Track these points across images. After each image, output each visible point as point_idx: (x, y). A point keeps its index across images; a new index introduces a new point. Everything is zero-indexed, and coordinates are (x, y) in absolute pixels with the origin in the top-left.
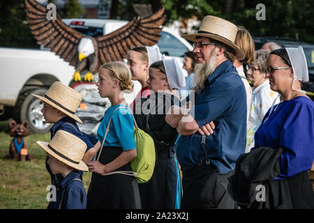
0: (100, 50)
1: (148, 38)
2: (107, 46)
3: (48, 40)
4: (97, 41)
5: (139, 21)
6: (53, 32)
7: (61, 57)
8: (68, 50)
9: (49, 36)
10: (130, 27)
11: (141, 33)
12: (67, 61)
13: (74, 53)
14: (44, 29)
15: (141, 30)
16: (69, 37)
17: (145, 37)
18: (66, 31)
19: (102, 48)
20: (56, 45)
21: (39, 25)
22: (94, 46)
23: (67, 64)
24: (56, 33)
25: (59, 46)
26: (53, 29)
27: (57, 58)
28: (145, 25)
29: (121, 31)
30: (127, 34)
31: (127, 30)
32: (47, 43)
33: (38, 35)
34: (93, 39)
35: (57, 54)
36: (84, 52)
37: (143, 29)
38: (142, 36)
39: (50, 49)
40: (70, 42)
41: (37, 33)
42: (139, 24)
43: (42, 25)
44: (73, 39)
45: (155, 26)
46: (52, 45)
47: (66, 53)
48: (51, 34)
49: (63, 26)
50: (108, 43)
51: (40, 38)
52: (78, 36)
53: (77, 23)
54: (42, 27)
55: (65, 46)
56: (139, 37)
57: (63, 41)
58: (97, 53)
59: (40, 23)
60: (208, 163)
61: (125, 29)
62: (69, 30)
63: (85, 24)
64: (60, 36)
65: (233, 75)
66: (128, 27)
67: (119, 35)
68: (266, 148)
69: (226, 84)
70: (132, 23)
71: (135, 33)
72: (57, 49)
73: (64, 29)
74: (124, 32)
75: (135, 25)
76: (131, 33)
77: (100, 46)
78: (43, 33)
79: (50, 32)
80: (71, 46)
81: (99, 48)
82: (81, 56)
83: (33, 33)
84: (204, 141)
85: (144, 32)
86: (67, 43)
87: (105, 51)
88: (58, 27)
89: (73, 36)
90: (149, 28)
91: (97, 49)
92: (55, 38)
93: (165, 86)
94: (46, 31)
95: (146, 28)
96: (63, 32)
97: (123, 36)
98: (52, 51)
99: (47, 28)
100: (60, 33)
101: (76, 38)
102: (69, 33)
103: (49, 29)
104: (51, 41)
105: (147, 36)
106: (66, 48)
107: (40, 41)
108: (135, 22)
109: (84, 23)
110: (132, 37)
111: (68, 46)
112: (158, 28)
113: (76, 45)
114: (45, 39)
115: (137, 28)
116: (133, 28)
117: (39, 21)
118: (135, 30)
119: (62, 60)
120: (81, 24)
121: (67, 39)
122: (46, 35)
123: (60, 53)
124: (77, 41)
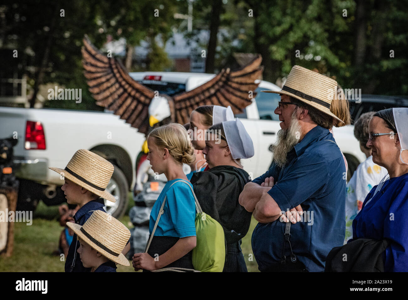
0: (178, 113)
1: (240, 97)
2: (186, 108)
3: (110, 100)
4: (174, 101)
5: (229, 75)
6: (117, 89)
7: (127, 122)
8: (136, 113)
9: (111, 94)
10: (217, 83)
11: (231, 90)
12: (135, 127)
13: (143, 116)
14: (105, 86)
15: (230, 86)
16: (138, 95)
17: (236, 96)
18: (134, 88)
19: (180, 110)
20: (120, 106)
21: (99, 81)
22: (170, 107)
23: (134, 130)
24: (121, 90)
25: (124, 107)
26: (117, 86)
27: (122, 122)
28: (236, 80)
29: (204, 88)
30: (213, 91)
31: (213, 86)
32: (109, 103)
33: (98, 94)
34: (169, 98)
35: (122, 117)
36: (157, 115)
37: (234, 85)
38: (233, 94)
39: (112, 111)
40: (139, 102)
41: (96, 90)
42: (228, 79)
43: (103, 79)
44: (142, 99)
45: (249, 81)
46: (115, 106)
47: (134, 117)
48: (115, 92)
49: (130, 81)
50: (188, 104)
51: (100, 97)
52: (149, 95)
53: (152, 78)
54: (103, 83)
55: (133, 107)
56: (228, 96)
57: (129, 101)
58: (173, 116)
59: (100, 77)
60: (294, 260)
61: (209, 85)
62: (138, 86)
63: (163, 79)
64: (126, 95)
65: (328, 145)
66: (214, 82)
67: (203, 92)
68: (366, 240)
69: (320, 156)
70: (219, 77)
71: (223, 90)
72: (121, 111)
73: (130, 85)
74: (208, 89)
75: (224, 79)
76: (218, 91)
77: (178, 106)
78: (104, 90)
79: (114, 89)
80: (140, 107)
81: (176, 110)
82: (153, 120)
83: (91, 90)
84: (288, 231)
85: (234, 88)
86: (135, 104)
87: (184, 113)
88: (123, 83)
89: (142, 94)
90: (241, 84)
91: (173, 110)
92: (120, 96)
93: (225, 156)
94: (108, 88)
95: (237, 83)
96: (130, 90)
97: (207, 94)
98: (115, 113)
99: (109, 84)
100: (125, 90)
101: (146, 97)
102: (137, 90)
103: (112, 86)
104: (114, 101)
105: (239, 94)
106: (134, 111)
107: (100, 101)
108: (223, 76)
109: (161, 77)
110: (219, 95)
111: (136, 107)
112: (253, 84)
113: (146, 106)
114: (107, 98)
115: (226, 83)
116: (221, 83)
117: (98, 75)
118: (223, 87)
119: (128, 126)
120: (157, 78)
121: (134, 98)
122: (107, 93)
123: (126, 116)
124: (147, 101)
